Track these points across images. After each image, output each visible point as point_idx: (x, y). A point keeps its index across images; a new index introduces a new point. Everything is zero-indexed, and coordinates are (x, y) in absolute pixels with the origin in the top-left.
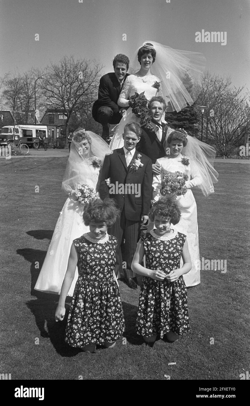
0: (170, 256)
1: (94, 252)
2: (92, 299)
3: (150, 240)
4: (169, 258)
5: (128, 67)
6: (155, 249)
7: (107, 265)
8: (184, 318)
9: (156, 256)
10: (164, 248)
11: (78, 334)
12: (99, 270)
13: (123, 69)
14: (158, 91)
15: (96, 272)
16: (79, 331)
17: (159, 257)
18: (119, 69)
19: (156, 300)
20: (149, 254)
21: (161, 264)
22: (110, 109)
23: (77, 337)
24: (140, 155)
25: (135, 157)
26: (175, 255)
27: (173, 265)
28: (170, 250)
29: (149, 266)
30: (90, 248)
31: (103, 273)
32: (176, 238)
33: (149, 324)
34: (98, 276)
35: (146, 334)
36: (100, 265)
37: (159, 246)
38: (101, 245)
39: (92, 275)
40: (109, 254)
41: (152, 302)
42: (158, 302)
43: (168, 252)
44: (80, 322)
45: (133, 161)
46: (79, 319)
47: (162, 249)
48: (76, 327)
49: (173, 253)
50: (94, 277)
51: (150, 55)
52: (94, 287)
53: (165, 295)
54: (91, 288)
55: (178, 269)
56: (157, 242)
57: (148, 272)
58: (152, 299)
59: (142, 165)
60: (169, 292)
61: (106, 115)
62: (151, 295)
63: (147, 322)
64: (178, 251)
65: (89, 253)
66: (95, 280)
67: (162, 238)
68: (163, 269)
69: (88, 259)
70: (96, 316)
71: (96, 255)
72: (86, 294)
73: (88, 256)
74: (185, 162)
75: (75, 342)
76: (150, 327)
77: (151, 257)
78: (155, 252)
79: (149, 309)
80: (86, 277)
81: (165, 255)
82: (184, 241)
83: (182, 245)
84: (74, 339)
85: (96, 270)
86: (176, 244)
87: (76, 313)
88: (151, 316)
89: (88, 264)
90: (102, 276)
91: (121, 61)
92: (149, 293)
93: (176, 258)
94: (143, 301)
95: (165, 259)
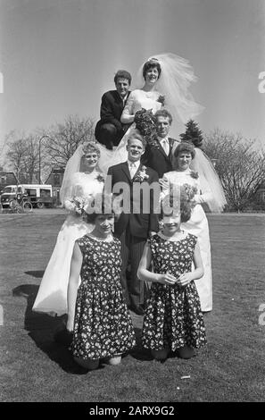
0: (180, 258)
1: (101, 251)
2: (101, 303)
3: (158, 242)
4: (180, 260)
5: (130, 83)
6: (163, 251)
7: (114, 265)
8: (199, 329)
9: (165, 258)
10: (174, 249)
11: (88, 344)
12: (107, 270)
13: (125, 84)
14: (163, 105)
15: (103, 272)
16: (89, 340)
17: (168, 259)
18: (120, 84)
19: (166, 308)
20: (158, 256)
21: (171, 267)
22: (113, 126)
23: (87, 347)
24: (144, 167)
25: (140, 169)
26: (186, 257)
27: (184, 268)
28: (180, 251)
29: (157, 271)
30: (96, 246)
31: (111, 274)
32: (187, 239)
33: (159, 335)
34: (105, 277)
35: (156, 347)
36: (108, 265)
37: (168, 247)
38: (107, 244)
39: (99, 276)
40: (116, 254)
41: (162, 310)
42: (168, 309)
43: (178, 254)
44: (90, 330)
45: (138, 173)
46: (88, 327)
47: (171, 250)
48: (85, 336)
49: (184, 255)
50: (102, 278)
51: (156, 69)
52: (102, 289)
53: (176, 301)
54: (98, 291)
55: (189, 273)
56: (166, 243)
57: (157, 276)
58: (162, 307)
59: (148, 176)
60: (180, 299)
61: (108, 131)
62: (160, 302)
63: (157, 333)
64: (189, 252)
65: (95, 252)
66: (103, 282)
67: (172, 239)
68: (174, 273)
69: (95, 258)
70: (105, 323)
71: (103, 254)
72: (94, 298)
73: (95, 255)
74: (194, 176)
75: (85, 353)
76: (160, 339)
77: (159, 260)
78: (164, 254)
79: (159, 319)
80: (93, 279)
81: (175, 256)
82: (195, 242)
83: (193, 247)
84: (84, 349)
85: (104, 270)
86: (186, 245)
87: (84, 320)
88: (161, 326)
89: (94, 263)
90: (110, 277)
91: (122, 77)
92: (158, 300)
93: (187, 260)
94: (151, 309)
95: (175, 261)
